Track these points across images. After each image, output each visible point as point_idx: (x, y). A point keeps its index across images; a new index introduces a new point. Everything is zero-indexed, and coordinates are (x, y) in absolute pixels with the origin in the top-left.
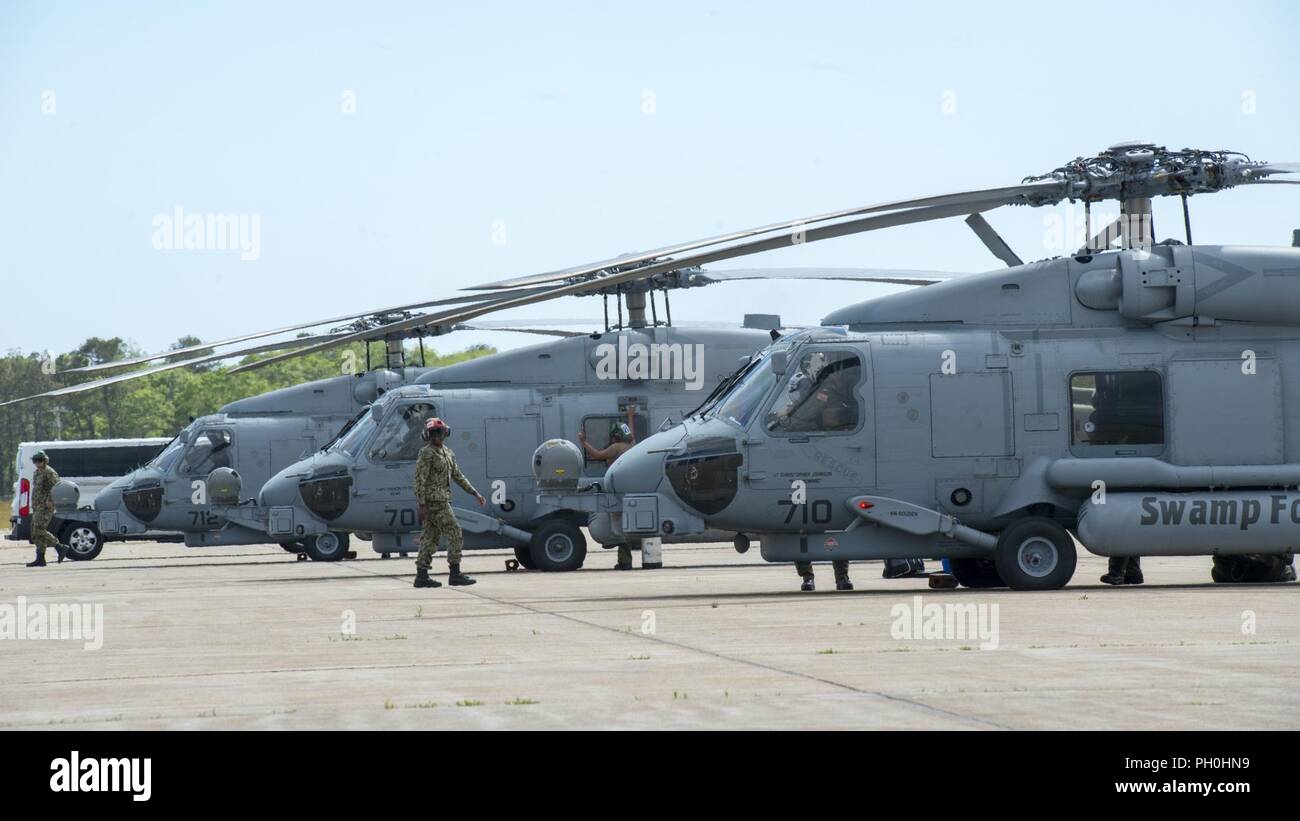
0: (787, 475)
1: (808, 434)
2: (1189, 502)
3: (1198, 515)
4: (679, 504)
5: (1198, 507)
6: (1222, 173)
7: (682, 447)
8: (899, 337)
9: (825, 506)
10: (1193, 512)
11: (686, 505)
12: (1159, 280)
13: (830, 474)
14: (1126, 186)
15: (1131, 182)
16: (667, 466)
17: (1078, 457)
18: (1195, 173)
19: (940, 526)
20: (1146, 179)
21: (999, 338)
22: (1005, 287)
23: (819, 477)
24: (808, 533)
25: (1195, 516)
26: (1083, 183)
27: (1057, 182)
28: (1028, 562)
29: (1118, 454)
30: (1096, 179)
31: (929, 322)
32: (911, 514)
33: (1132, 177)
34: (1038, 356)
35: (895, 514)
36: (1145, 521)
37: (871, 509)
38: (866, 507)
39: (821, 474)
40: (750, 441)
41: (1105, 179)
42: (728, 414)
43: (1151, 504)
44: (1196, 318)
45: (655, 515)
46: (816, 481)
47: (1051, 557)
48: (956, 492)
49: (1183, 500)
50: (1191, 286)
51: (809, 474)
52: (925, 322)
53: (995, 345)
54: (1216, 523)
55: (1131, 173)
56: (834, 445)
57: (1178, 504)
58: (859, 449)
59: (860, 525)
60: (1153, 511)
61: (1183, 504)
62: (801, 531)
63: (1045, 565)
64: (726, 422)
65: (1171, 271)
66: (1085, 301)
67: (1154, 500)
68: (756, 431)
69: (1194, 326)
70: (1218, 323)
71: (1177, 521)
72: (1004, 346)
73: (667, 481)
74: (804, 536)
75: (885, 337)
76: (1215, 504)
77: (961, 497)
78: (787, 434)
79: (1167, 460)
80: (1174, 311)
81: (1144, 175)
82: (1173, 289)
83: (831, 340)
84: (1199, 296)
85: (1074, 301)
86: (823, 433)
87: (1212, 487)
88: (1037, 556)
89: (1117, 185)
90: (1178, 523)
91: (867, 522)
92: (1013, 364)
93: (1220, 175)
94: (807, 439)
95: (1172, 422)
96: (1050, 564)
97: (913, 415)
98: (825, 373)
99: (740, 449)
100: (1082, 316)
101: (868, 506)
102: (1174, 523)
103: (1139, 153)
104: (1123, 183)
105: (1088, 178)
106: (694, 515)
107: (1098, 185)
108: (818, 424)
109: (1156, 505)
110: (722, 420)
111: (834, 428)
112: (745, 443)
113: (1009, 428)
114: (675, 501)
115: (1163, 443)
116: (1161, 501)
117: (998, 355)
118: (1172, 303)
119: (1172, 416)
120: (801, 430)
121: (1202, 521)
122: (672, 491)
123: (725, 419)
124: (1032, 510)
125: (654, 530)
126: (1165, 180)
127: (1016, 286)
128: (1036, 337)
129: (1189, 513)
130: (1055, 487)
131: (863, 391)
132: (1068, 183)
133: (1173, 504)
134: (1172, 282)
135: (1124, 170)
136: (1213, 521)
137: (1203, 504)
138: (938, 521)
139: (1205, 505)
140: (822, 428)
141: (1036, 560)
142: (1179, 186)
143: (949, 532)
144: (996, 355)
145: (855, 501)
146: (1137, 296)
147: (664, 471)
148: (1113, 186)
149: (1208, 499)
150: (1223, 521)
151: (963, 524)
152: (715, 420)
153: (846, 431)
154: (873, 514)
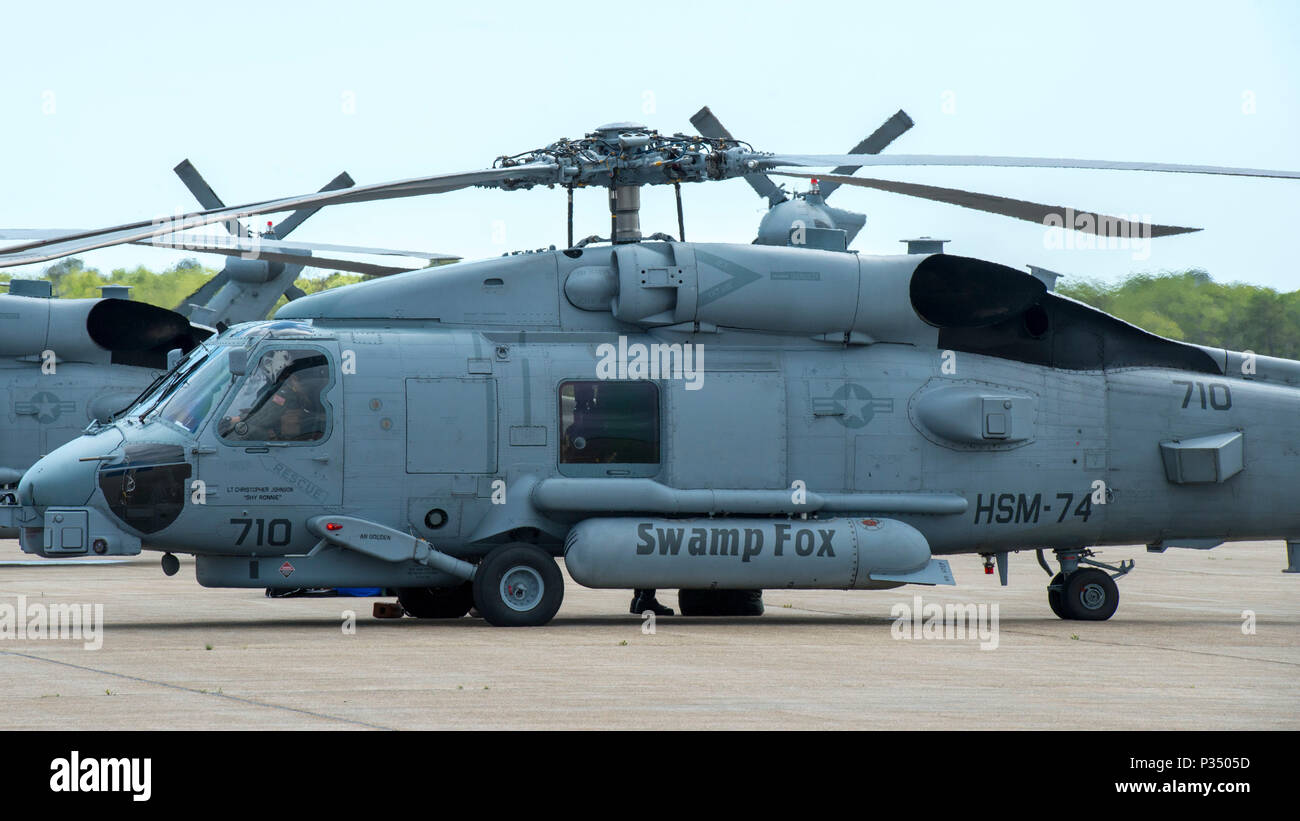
0: (242, 490)
1: (268, 443)
2: (688, 530)
3: (698, 545)
4: (113, 521)
5: (698, 535)
6: (725, 163)
7: (120, 455)
8: (370, 335)
9: (284, 526)
10: (693, 541)
11: (121, 522)
12: (660, 280)
13: (291, 490)
14: (618, 173)
15: (624, 169)
16: (101, 475)
17: (566, 476)
18: (694, 162)
19: (415, 552)
20: (640, 166)
21: (482, 340)
22: (489, 282)
23: (279, 493)
24: (260, 556)
25: (694, 544)
26: (575, 168)
27: (548, 166)
28: (511, 594)
29: (609, 474)
30: (588, 164)
31: (403, 319)
32: (383, 537)
33: (626, 163)
34: (525, 361)
35: (366, 536)
36: (641, 550)
37: (337, 532)
38: (334, 529)
39: (281, 489)
40: (200, 450)
41: (596, 164)
42: (173, 418)
43: (647, 531)
44: (697, 324)
45: (85, 533)
46: (276, 498)
47: (536, 589)
48: (431, 512)
49: (681, 527)
50: (693, 289)
51: (267, 489)
52: (397, 319)
53: (477, 346)
54: (716, 554)
55: (625, 159)
56: (298, 457)
57: (676, 533)
58: (325, 462)
59: (325, 548)
60: (650, 540)
61: (681, 532)
62: (254, 554)
63: (530, 598)
64: (172, 428)
65: (673, 270)
66: (574, 300)
67: (650, 526)
68: (208, 438)
69: (695, 332)
70: (719, 330)
71: (675, 551)
72: (488, 349)
73: (100, 494)
74: (254, 560)
75: (355, 335)
76: (715, 533)
77: (436, 519)
78: (245, 442)
79: (663, 482)
80: (673, 315)
81: (639, 162)
82: (674, 291)
83: (294, 337)
84: (701, 300)
85: (564, 300)
86: (285, 444)
87: (711, 513)
88: (521, 587)
89: (608, 172)
90: (676, 554)
91: (332, 545)
92: (498, 370)
93: (723, 165)
94: (267, 449)
95: (670, 440)
96: (534, 597)
97: (386, 425)
98: (286, 373)
99: (188, 459)
100: (572, 317)
101: (335, 528)
102: (672, 553)
103: (634, 137)
104: (615, 169)
105: (579, 163)
106: (127, 532)
107: (589, 170)
108: (276, 433)
109: (653, 533)
110: (166, 424)
111: (294, 438)
112: (195, 453)
113: (493, 444)
114: (108, 516)
115: (658, 462)
116: (658, 528)
117: (480, 359)
118: (672, 306)
119: (670, 433)
120: (260, 438)
121: (702, 551)
122: (106, 505)
123: (170, 424)
124: (515, 535)
125: (84, 549)
126: (661, 168)
127: (499, 281)
128: (522, 339)
129: (688, 540)
130: (541, 509)
131: (331, 396)
132: (560, 168)
133: (671, 531)
134: (674, 283)
135: (616, 155)
136: (713, 552)
137: (703, 532)
138: (414, 545)
139: (706, 534)
140: (281, 438)
141: (520, 592)
142: (675, 175)
143: (423, 559)
144: (479, 359)
145: (321, 521)
146: (635, 296)
147: (97, 482)
148: (603, 172)
149: (709, 527)
150: (724, 552)
151: (437, 550)
152: (156, 425)
153: (311, 442)
154: (341, 537)
